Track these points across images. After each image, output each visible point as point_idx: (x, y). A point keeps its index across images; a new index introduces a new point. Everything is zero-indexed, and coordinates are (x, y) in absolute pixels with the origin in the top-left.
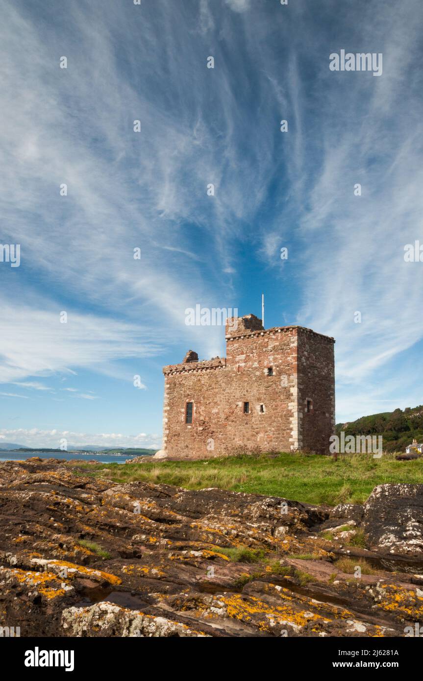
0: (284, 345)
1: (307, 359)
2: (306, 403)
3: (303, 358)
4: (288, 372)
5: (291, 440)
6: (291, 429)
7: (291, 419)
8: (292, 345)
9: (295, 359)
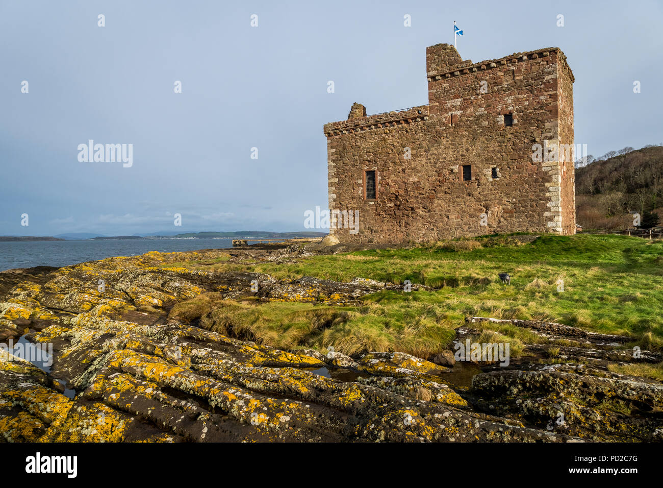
0: (533, 79)
4: (540, 118)
5: (547, 214)
6: (549, 199)
7: (547, 185)
8: (547, 78)
9: (555, 97)
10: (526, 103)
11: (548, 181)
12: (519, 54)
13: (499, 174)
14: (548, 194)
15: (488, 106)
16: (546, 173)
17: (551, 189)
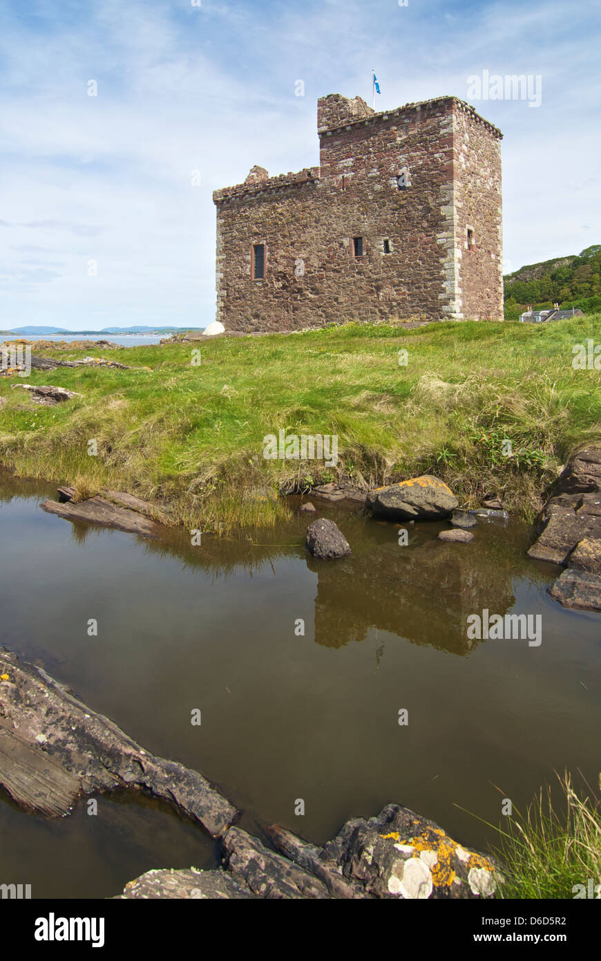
0: (428, 133)
1: (467, 157)
2: (466, 233)
3: (462, 154)
4: (435, 180)
5: (441, 296)
6: (443, 279)
7: (442, 260)
8: (442, 132)
9: (450, 155)
10: (421, 163)
11: (444, 256)
12: (413, 104)
13: (391, 249)
14: (442, 272)
15: (381, 166)
16: (440, 246)
17: (446, 266)
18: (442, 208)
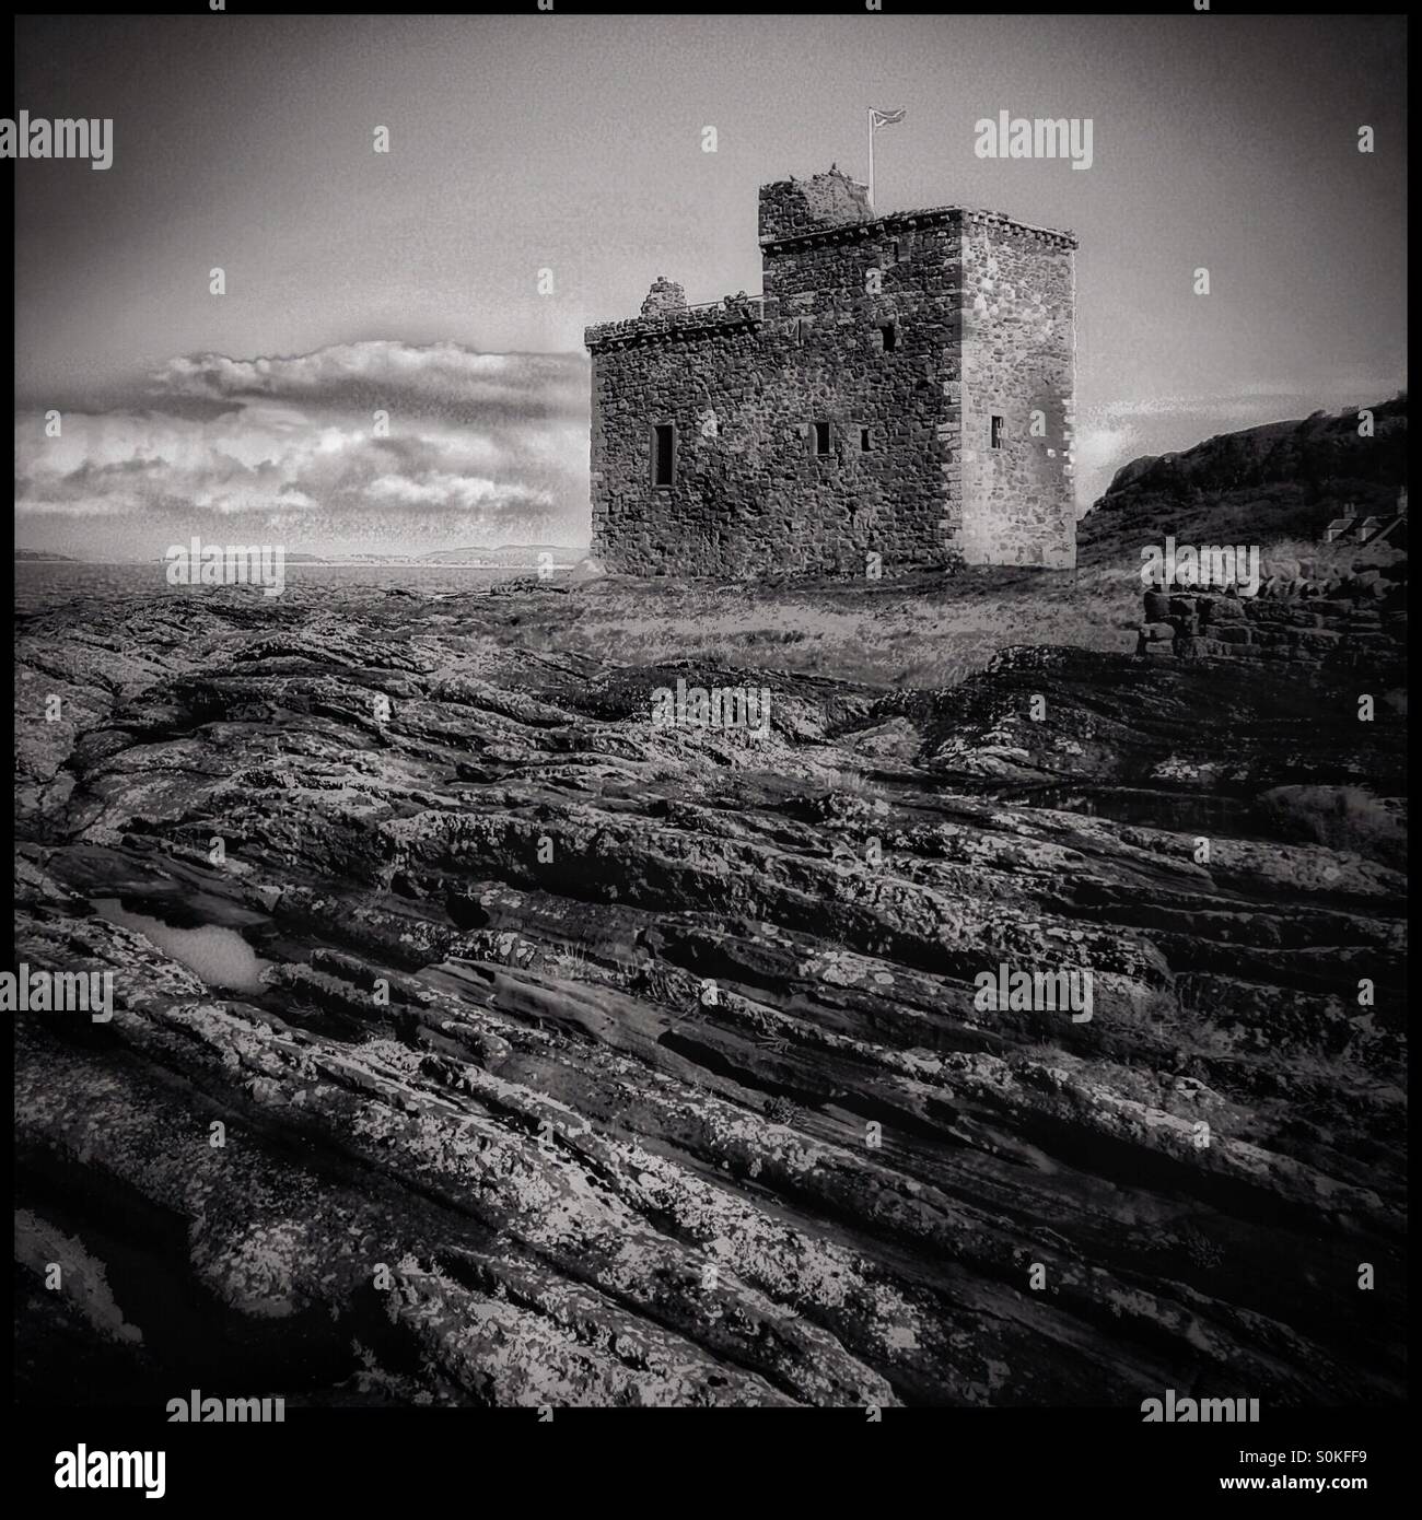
0: (926, 262)
1: (993, 297)
2: (988, 422)
3: (981, 295)
4: (936, 339)
5: (943, 524)
6: (945, 496)
7: (945, 467)
8: (948, 262)
9: (957, 300)
10: (916, 308)
11: (948, 461)
12: (902, 214)
13: (872, 445)
14: (945, 486)
15: (857, 309)
16: (942, 445)
17: (950, 476)
18: (946, 384)
